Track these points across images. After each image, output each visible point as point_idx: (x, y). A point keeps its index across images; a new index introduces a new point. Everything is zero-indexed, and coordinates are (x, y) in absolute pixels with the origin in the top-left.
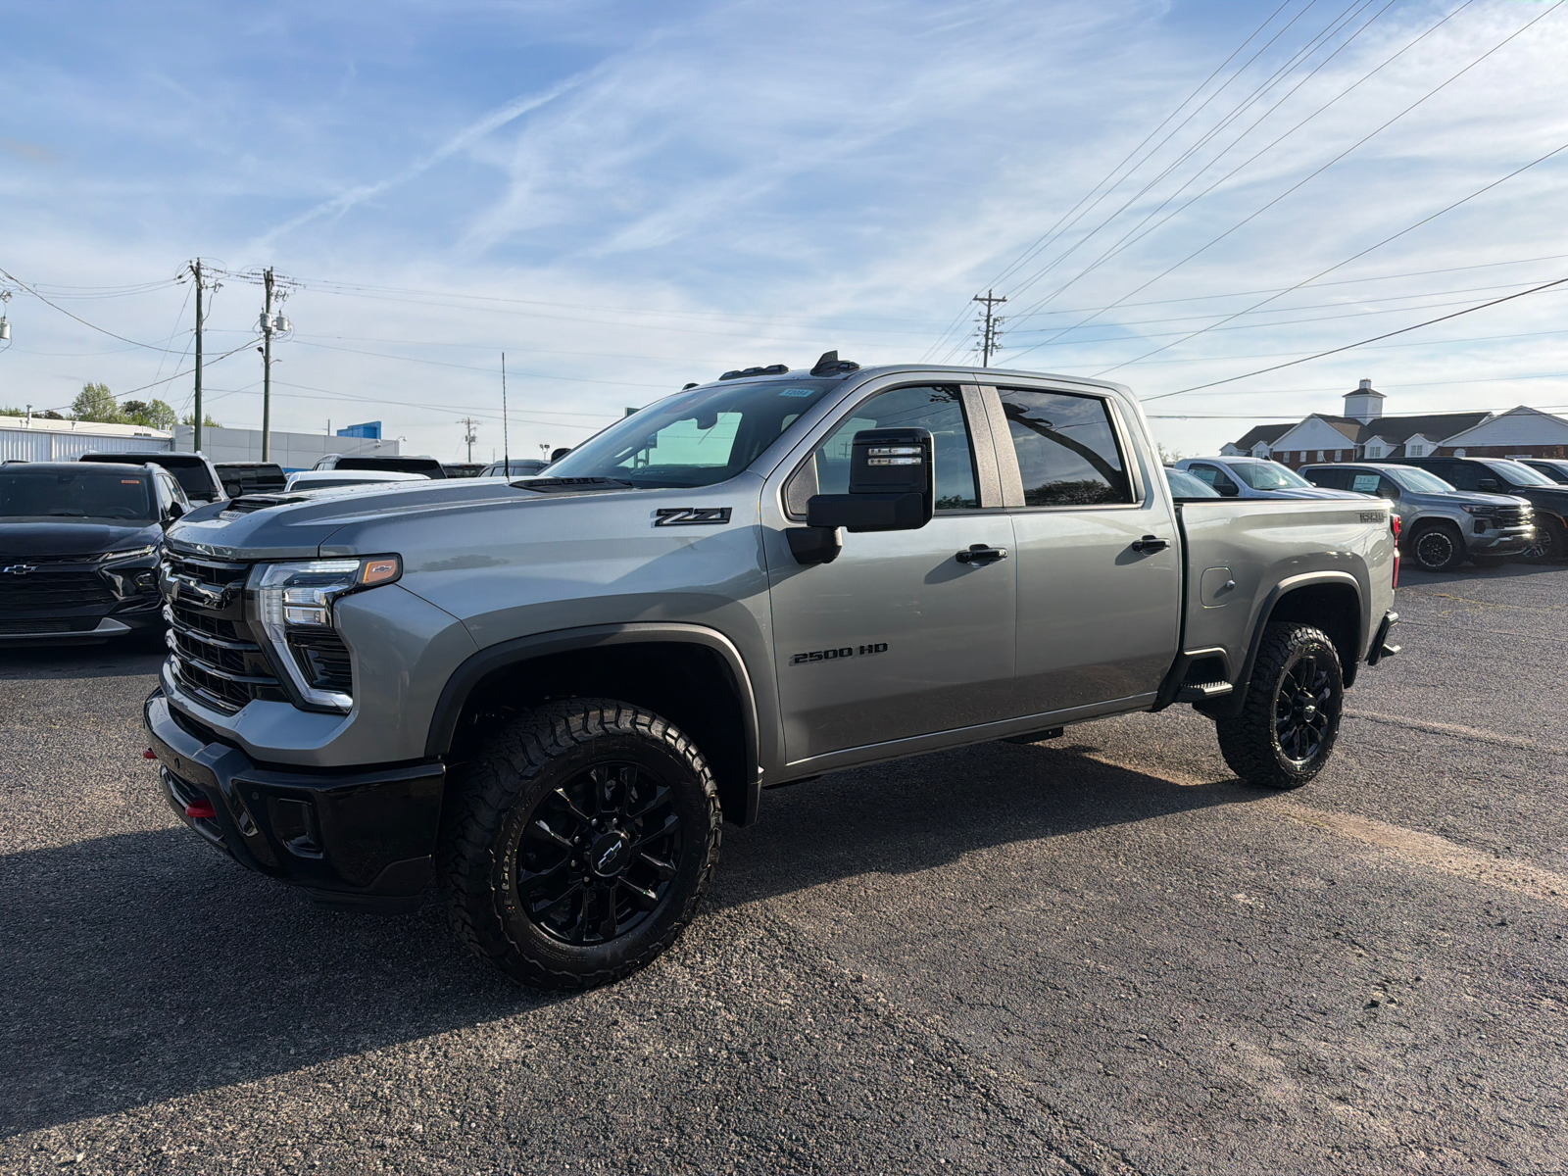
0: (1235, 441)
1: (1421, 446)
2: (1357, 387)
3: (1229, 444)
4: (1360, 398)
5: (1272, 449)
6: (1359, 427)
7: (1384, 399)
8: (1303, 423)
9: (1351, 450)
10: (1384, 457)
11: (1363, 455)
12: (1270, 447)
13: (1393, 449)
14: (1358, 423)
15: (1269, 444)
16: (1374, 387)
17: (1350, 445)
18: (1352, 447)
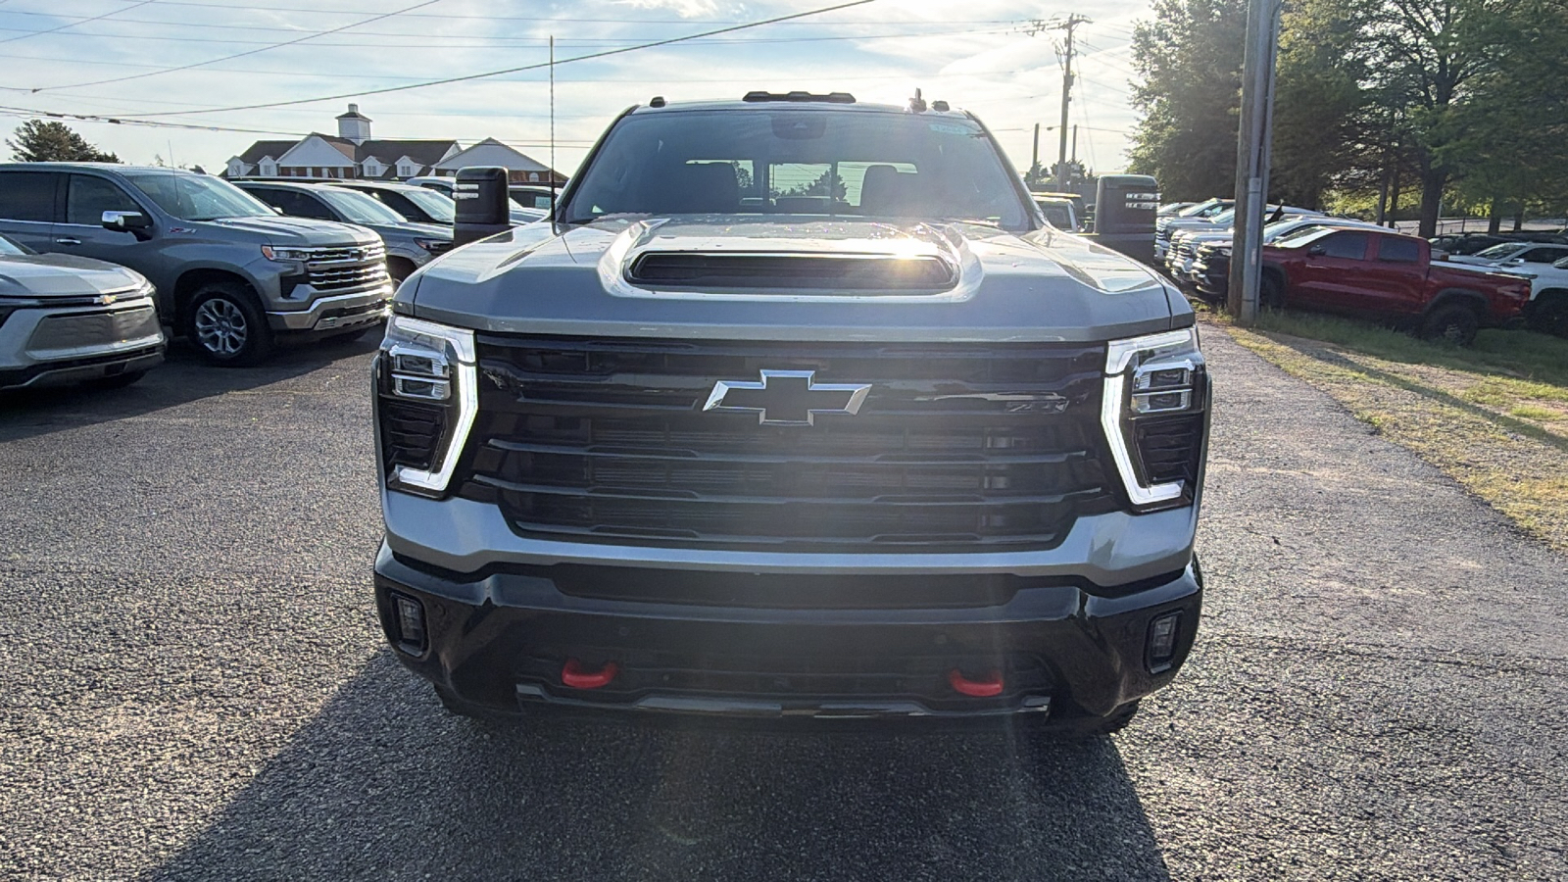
0: (239, 155)
1: (408, 168)
2: (347, 111)
3: (234, 158)
4: (352, 120)
5: (278, 165)
6: (354, 147)
7: (371, 123)
8: (305, 140)
9: (351, 168)
10: (380, 175)
11: (362, 173)
12: (277, 162)
13: (387, 168)
14: (353, 144)
15: (275, 160)
16: (360, 111)
17: (351, 164)
18: (352, 166)
